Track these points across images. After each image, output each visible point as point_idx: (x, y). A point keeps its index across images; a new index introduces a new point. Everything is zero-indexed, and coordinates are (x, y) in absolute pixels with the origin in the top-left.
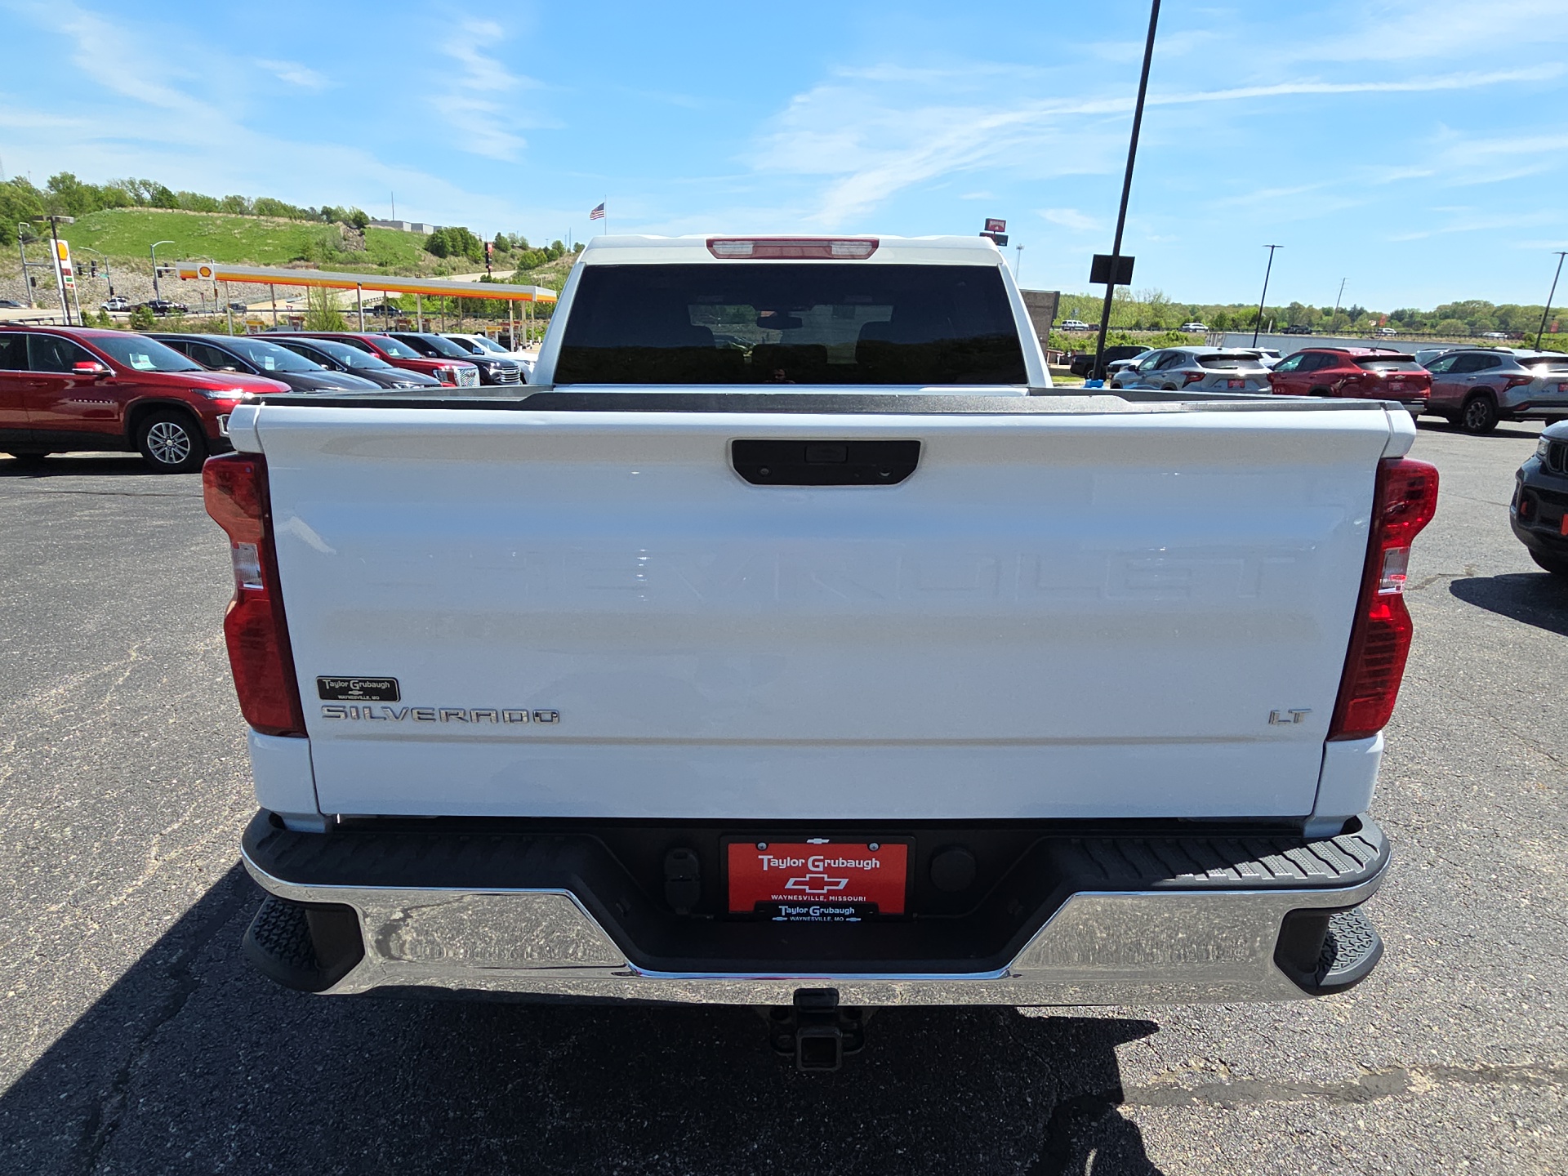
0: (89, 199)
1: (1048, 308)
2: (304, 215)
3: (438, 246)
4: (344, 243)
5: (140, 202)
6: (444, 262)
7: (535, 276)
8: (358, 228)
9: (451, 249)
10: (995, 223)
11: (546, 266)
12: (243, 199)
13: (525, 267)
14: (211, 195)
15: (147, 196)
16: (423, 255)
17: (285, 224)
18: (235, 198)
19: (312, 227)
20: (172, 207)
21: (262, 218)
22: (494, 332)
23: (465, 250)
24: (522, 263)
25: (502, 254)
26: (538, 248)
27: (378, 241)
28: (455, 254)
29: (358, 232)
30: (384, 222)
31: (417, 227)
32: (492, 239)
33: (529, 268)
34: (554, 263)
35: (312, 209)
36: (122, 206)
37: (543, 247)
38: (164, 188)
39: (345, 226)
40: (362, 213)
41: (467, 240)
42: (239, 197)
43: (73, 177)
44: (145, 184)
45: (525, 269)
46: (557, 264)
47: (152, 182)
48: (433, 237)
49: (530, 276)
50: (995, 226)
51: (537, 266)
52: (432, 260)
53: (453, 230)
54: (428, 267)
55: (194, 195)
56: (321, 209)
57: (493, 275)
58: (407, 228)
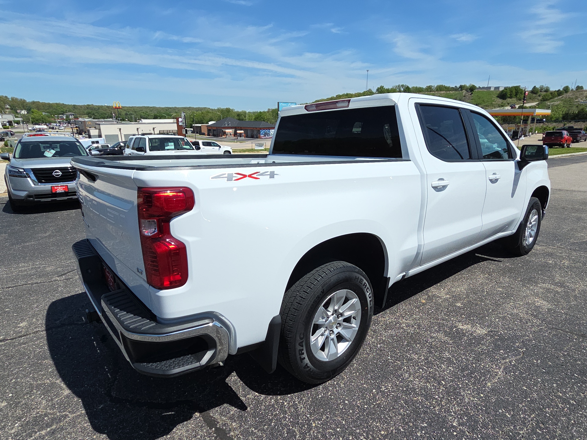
2: (452, 89)
3: (503, 95)
4: (464, 98)
6: (505, 101)
7: (549, 104)
8: (471, 92)
9: (509, 96)
11: (556, 98)
12: (432, 86)
13: (544, 100)
14: (422, 87)
15: (402, 89)
16: (495, 99)
17: (444, 93)
18: (429, 86)
19: (453, 93)
21: (436, 92)
22: (511, 130)
23: (516, 95)
24: (543, 98)
25: (534, 95)
26: (555, 90)
27: (478, 96)
28: (511, 97)
29: (470, 93)
30: (483, 88)
31: (498, 88)
32: (530, 89)
33: (547, 100)
34: (561, 97)
35: (456, 86)
37: (557, 90)
38: (408, 86)
39: (465, 92)
40: (474, 86)
41: (518, 91)
42: (431, 86)
43: (383, 87)
44: (402, 86)
45: (544, 101)
46: (562, 97)
48: (502, 91)
49: (546, 103)
51: (551, 99)
52: (500, 101)
53: (512, 87)
54: (497, 104)
56: (459, 86)
57: (525, 105)
58: (492, 89)
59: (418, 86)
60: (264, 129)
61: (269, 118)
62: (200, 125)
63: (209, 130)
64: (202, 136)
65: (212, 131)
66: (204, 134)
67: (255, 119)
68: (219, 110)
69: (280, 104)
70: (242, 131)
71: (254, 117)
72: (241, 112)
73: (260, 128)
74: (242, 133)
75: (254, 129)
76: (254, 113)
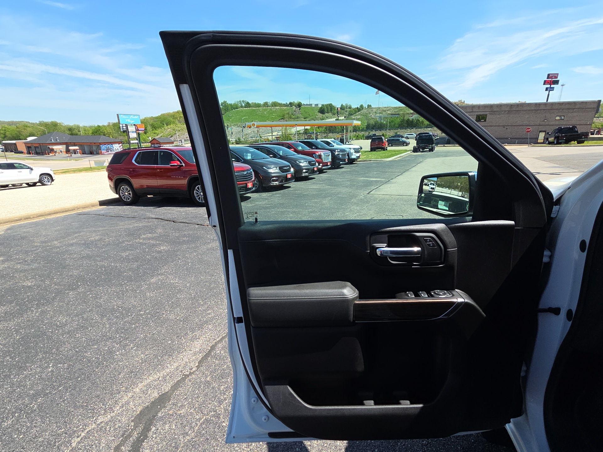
0: (230, 107)
1: (594, 108)
2: (284, 105)
3: (322, 111)
4: (295, 112)
5: (242, 107)
6: (324, 116)
7: (353, 117)
8: (299, 107)
9: (326, 111)
10: (552, 75)
11: (357, 113)
12: (268, 102)
13: (351, 114)
14: (260, 103)
15: (243, 105)
16: (318, 114)
17: (279, 108)
18: (266, 102)
19: (286, 108)
20: (249, 107)
21: (272, 107)
22: (338, 138)
23: (331, 110)
24: (349, 113)
25: (343, 111)
26: (355, 107)
27: (304, 111)
28: (328, 113)
29: (299, 109)
30: (307, 105)
31: (317, 105)
32: (339, 106)
33: (352, 115)
34: (360, 112)
35: (286, 103)
36: (237, 108)
37: (356, 107)
38: (248, 102)
39: (295, 107)
40: (300, 102)
41: (332, 107)
42: (267, 102)
43: (226, 102)
44: (243, 101)
45: (350, 115)
46: (361, 112)
47: (245, 100)
48: (321, 108)
49: (351, 117)
50: (552, 76)
51: (354, 114)
52: (320, 115)
53: (327, 105)
54: (319, 118)
55: (255, 103)
56: (289, 103)
57: (340, 118)
58: (313, 106)
59: (257, 102)
60: (105, 143)
61: (110, 132)
62: (14, 142)
63: (29, 148)
64: (18, 154)
65: (33, 148)
66: (22, 153)
67: (93, 133)
68: (41, 124)
69: (120, 117)
70: (77, 148)
71: (91, 132)
72: (72, 126)
73: (100, 143)
74: (77, 149)
75: (92, 144)
76: (91, 127)
